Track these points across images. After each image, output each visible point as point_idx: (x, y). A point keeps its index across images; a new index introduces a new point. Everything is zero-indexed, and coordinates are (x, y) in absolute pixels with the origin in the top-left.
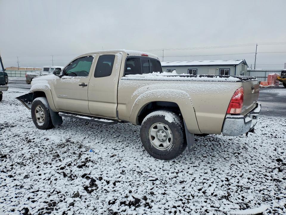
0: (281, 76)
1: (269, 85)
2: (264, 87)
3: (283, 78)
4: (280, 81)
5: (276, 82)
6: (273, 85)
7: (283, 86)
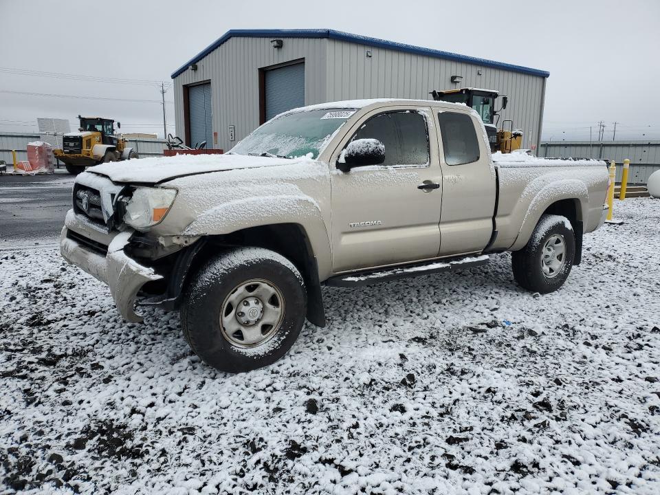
0: (64, 149)
1: (33, 169)
2: (29, 175)
3: (71, 152)
4: (62, 158)
5: (49, 162)
6: (44, 170)
7: (64, 170)
